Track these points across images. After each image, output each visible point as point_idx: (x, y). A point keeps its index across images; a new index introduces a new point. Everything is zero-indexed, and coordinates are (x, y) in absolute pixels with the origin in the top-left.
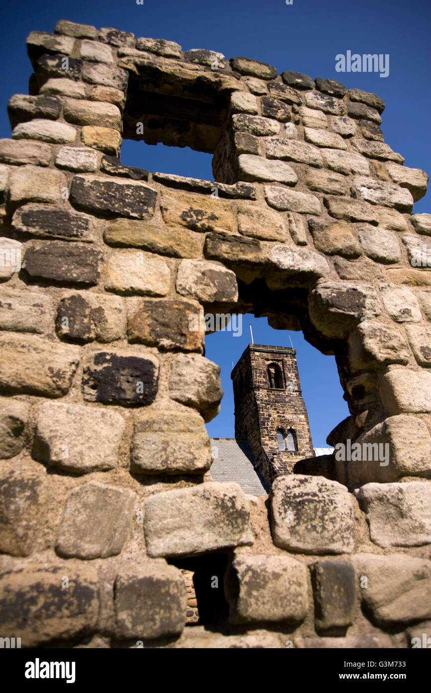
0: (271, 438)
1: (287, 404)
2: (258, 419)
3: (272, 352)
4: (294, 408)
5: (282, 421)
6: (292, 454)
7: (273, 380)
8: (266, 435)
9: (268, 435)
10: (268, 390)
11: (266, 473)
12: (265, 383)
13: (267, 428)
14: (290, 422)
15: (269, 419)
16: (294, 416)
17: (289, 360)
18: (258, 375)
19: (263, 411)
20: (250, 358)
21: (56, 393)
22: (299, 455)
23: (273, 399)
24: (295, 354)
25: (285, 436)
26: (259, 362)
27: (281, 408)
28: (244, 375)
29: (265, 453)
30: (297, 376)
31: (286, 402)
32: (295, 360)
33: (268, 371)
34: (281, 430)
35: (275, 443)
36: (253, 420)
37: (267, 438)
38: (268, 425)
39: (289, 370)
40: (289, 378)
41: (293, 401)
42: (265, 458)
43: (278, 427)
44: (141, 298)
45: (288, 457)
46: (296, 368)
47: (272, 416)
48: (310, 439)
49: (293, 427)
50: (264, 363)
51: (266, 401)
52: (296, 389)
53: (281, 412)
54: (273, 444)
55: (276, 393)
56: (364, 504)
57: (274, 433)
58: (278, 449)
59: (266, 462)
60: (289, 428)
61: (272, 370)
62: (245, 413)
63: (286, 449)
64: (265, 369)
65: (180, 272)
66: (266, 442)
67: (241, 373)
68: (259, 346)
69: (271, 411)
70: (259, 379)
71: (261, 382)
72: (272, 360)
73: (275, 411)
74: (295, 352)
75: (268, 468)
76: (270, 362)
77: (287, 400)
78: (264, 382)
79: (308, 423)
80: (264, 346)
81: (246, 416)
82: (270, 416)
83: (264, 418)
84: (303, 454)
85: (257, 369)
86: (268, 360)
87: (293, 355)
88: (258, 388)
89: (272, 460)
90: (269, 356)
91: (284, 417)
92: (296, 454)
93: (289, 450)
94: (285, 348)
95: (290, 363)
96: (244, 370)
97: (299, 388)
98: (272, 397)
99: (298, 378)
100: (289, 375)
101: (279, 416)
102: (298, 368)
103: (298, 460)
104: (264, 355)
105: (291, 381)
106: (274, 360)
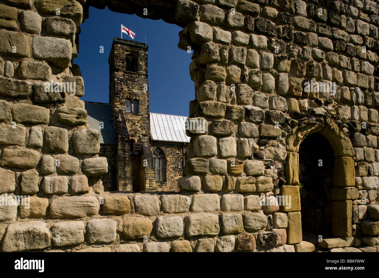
0: (122, 104)
1: (136, 83)
2: (114, 91)
3: (130, 46)
4: (140, 86)
5: (130, 94)
7: (129, 65)
8: (118, 101)
9: (120, 101)
10: (125, 72)
12: (123, 67)
13: (119, 97)
14: (136, 95)
15: (121, 91)
16: (139, 91)
17: (142, 53)
18: (118, 61)
19: (117, 85)
22: (139, 115)
23: (127, 78)
24: (147, 49)
25: (131, 103)
26: (120, 51)
27: (131, 85)
29: (115, 112)
30: (146, 64)
32: (147, 53)
33: (127, 58)
34: (129, 99)
35: (123, 107)
37: (119, 103)
38: (120, 95)
39: (141, 59)
40: (140, 65)
41: (140, 81)
43: (127, 97)
45: (131, 116)
46: (147, 59)
47: (124, 89)
48: (148, 106)
49: (137, 98)
50: (124, 53)
51: (121, 79)
52: (145, 73)
53: (130, 87)
55: (130, 75)
57: (124, 101)
58: (124, 110)
60: (135, 98)
61: (130, 59)
62: (111, 87)
64: (124, 57)
66: (118, 106)
68: (121, 39)
69: (124, 86)
70: (119, 63)
71: (119, 66)
72: (130, 51)
73: (127, 87)
74: (147, 47)
76: (129, 53)
77: (137, 80)
78: (122, 67)
79: (148, 96)
81: (111, 89)
82: (122, 89)
83: (118, 91)
84: (142, 115)
85: (118, 56)
86: (127, 51)
87: (146, 50)
88: (117, 70)
90: (128, 48)
91: (132, 91)
94: (141, 43)
95: (143, 55)
98: (127, 77)
99: (146, 66)
100: (141, 63)
101: (128, 90)
102: (148, 59)
103: (137, 119)
104: (125, 47)
105: (142, 68)
106: (132, 51)
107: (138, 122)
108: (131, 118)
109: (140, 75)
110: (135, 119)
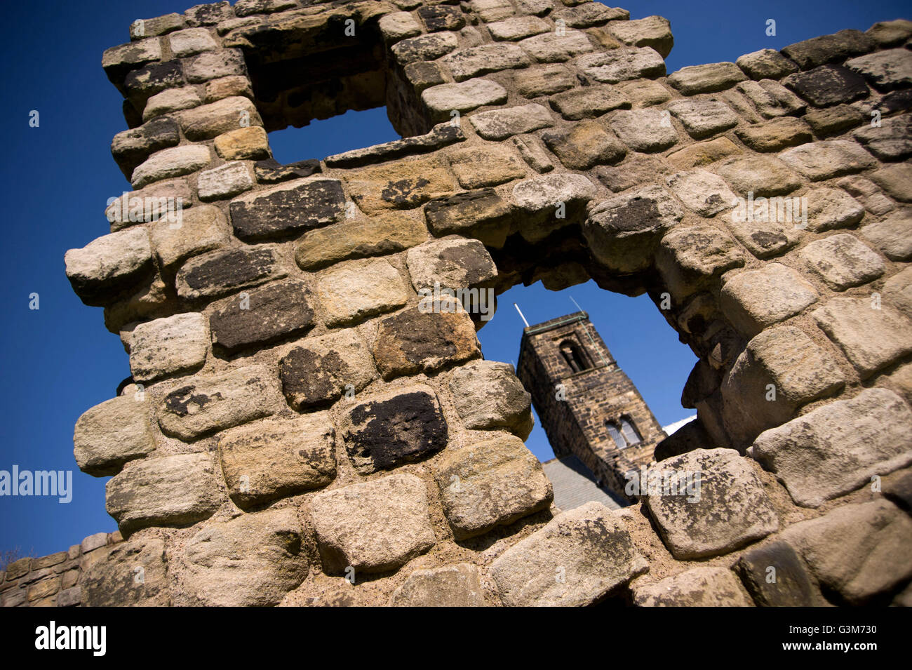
0: (603, 438)
1: (605, 385)
2: (575, 421)
3: (558, 327)
4: (615, 387)
5: (607, 411)
6: (637, 448)
7: (573, 362)
8: (594, 437)
9: (597, 435)
10: (574, 377)
11: (615, 485)
12: (565, 370)
13: (591, 427)
14: (619, 407)
15: (588, 415)
16: (621, 397)
17: (583, 329)
18: (551, 364)
19: (577, 407)
20: (532, 346)
21: (321, 480)
22: (648, 444)
23: (584, 386)
24: (587, 318)
25: (619, 428)
26: (546, 346)
27: (599, 394)
28: (533, 371)
29: (602, 460)
30: (602, 344)
31: (603, 384)
32: (591, 325)
33: (563, 353)
34: (611, 423)
35: (610, 443)
36: (569, 424)
37: (597, 440)
38: (591, 423)
39: (589, 340)
40: (592, 351)
41: (610, 378)
42: (605, 467)
43: (605, 420)
44: (376, 320)
45: (635, 453)
46: (597, 335)
47: (592, 409)
48: (653, 418)
49: (625, 413)
50: (553, 346)
51: (576, 393)
52: (608, 361)
53: (601, 399)
54: (609, 444)
55: (584, 377)
56: (766, 462)
57: (603, 430)
58: (616, 448)
59: (609, 472)
60: (619, 415)
61: (568, 350)
62: (555, 419)
63: (628, 444)
64: (558, 353)
65: (411, 267)
66: (598, 446)
67: (529, 371)
68: (537, 326)
69: (589, 403)
70: (555, 367)
71: (559, 372)
72: (561, 337)
73: (593, 401)
74: (586, 314)
75: (614, 478)
76: (560, 341)
77: (602, 380)
78: (563, 370)
79: (642, 399)
80: (544, 324)
81: (558, 422)
82: (588, 410)
83: (584, 416)
84: (653, 442)
85: (547, 357)
86: (556, 339)
87: (587, 320)
88: (559, 380)
89: (616, 466)
90: (556, 334)
91: (607, 404)
92: (643, 446)
93: (632, 443)
94: (572, 315)
95: (587, 331)
96: (531, 365)
97: (611, 359)
98: (581, 384)
99: (604, 347)
100: (592, 347)
101: (601, 406)
102: (600, 334)
104: (549, 334)
105: (598, 354)
106: (564, 336)
108: (636, 457)
109: (601, 368)
110: (644, 454)
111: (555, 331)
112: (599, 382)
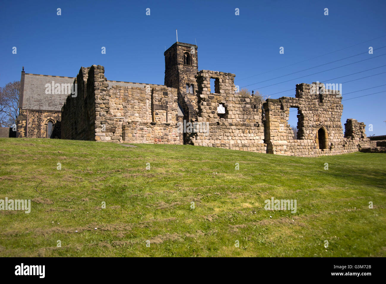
0: (184, 88)
2: (179, 79)
3: (187, 47)
4: (194, 75)
5: (188, 80)
6: (191, 95)
7: (186, 60)
8: (181, 86)
9: (183, 86)
10: (184, 65)
11: (181, 102)
13: (182, 83)
15: (183, 79)
16: (194, 78)
18: (180, 57)
19: (181, 75)
20: (177, 49)
22: (194, 95)
23: (186, 70)
25: (189, 87)
26: (181, 51)
27: (189, 74)
28: (172, 56)
29: (181, 94)
30: (197, 59)
31: (191, 72)
32: (197, 51)
33: (184, 55)
34: (188, 84)
35: (185, 90)
36: (176, 78)
37: (182, 87)
38: (183, 81)
39: (194, 56)
40: (193, 60)
41: (194, 71)
42: (181, 96)
43: (187, 83)
47: (185, 78)
49: (193, 83)
50: (182, 52)
51: (182, 70)
52: (196, 65)
53: (188, 76)
54: (184, 90)
55: (187, 67)
57: (185, 85)
58: (186, 92)
59: (181, 98)
60: (191, 83)
61: (186, 56)
62: (172, 74)
63: (189, 92)
64: (183, 55)
66: (182, 89)
67: (170, 54)
68: (181, 43)
69: (185, 76)
70: (180, 60)
72: (186, 50)
73: (186, 76)
74: (197, 47)
75: (182, 100)
76: (185, 51)
77: (191, 70)
78: (182, 61)
80: (183, 43)
83: (181, 79)
85: (179, 55)
86: (184, 50)
87: (196, 49)
88: (179, 64)
89: (184, 97)
90: (185, 49)
91: (190, 78)
92: (193, 95)
93: (190, 93)
94: (193, 45)
95: (194, 53)
96: (172, 54)
97: (197, 65)
98: (185, 68)
99: (197, 61)
100: (193, 59)
101: (188, 78)
102: (198, 56)
103: (194, 98)
104: (183, 48)
105: (194, 62)
106: (187, 51)
107: (194, 100)
108: (190, 97)
109: (193, 66)
110: (192, 98)
111: (185, 48)
112: (190, 70)
